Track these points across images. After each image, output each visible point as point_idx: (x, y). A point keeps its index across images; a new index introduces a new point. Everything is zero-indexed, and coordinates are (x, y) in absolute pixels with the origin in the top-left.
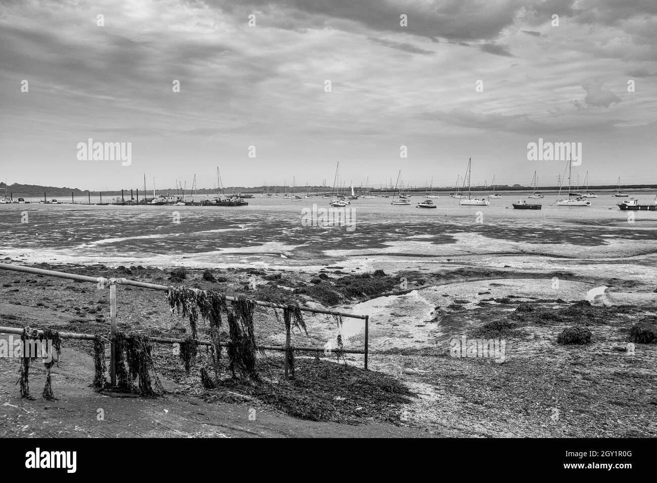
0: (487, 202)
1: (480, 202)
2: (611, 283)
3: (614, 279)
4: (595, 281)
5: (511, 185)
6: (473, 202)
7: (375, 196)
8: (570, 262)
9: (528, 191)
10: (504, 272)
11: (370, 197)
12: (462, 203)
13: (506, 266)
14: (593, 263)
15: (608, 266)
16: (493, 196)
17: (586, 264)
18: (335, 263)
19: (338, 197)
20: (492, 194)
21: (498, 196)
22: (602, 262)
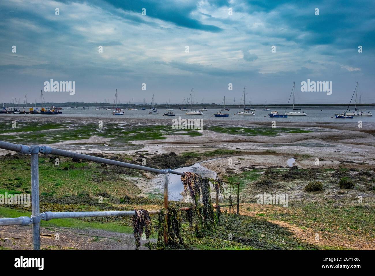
0: (202, 113)
1: (198, 113)
2: (296, 156)
3: (297, 154)
4: (288, 156)
5: (210, 103)
6: (194, 112)
7: (137, 109)
8: (269, 146)
9: (221, 107)
10: (240, 152)
11: (134, 109)
12: (187, 113)
13: (237, 148)
14: (280, 146)
15: (288, 147)
16: (203, 110)
17: (277, 146)
18: (141, 149)
19: (117, 109)
20: (202, 108)
21: (206, 110)
22: (284, 145)
